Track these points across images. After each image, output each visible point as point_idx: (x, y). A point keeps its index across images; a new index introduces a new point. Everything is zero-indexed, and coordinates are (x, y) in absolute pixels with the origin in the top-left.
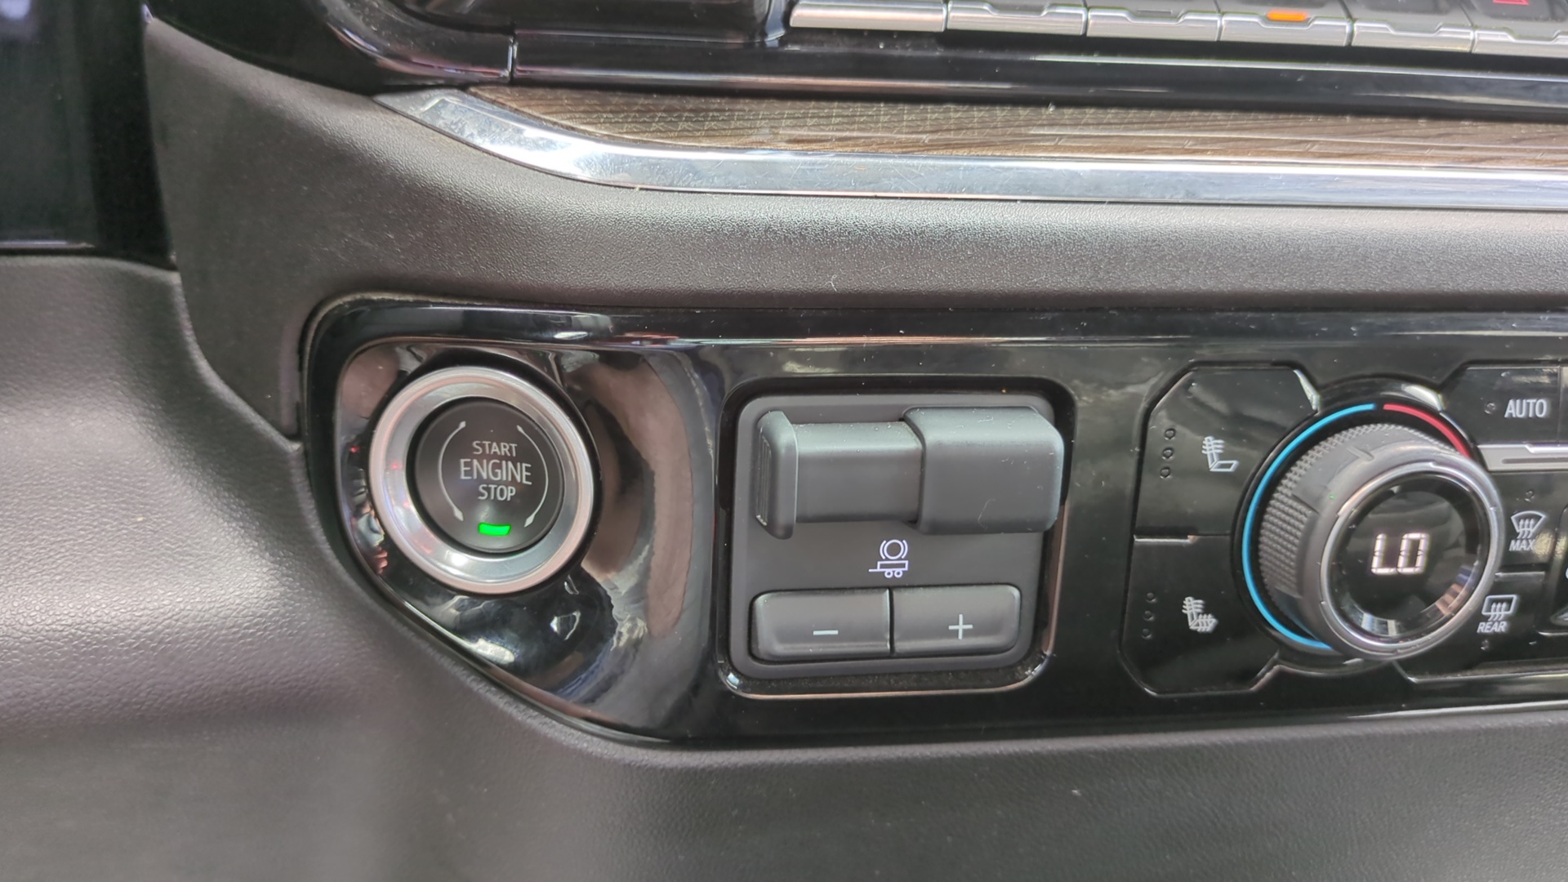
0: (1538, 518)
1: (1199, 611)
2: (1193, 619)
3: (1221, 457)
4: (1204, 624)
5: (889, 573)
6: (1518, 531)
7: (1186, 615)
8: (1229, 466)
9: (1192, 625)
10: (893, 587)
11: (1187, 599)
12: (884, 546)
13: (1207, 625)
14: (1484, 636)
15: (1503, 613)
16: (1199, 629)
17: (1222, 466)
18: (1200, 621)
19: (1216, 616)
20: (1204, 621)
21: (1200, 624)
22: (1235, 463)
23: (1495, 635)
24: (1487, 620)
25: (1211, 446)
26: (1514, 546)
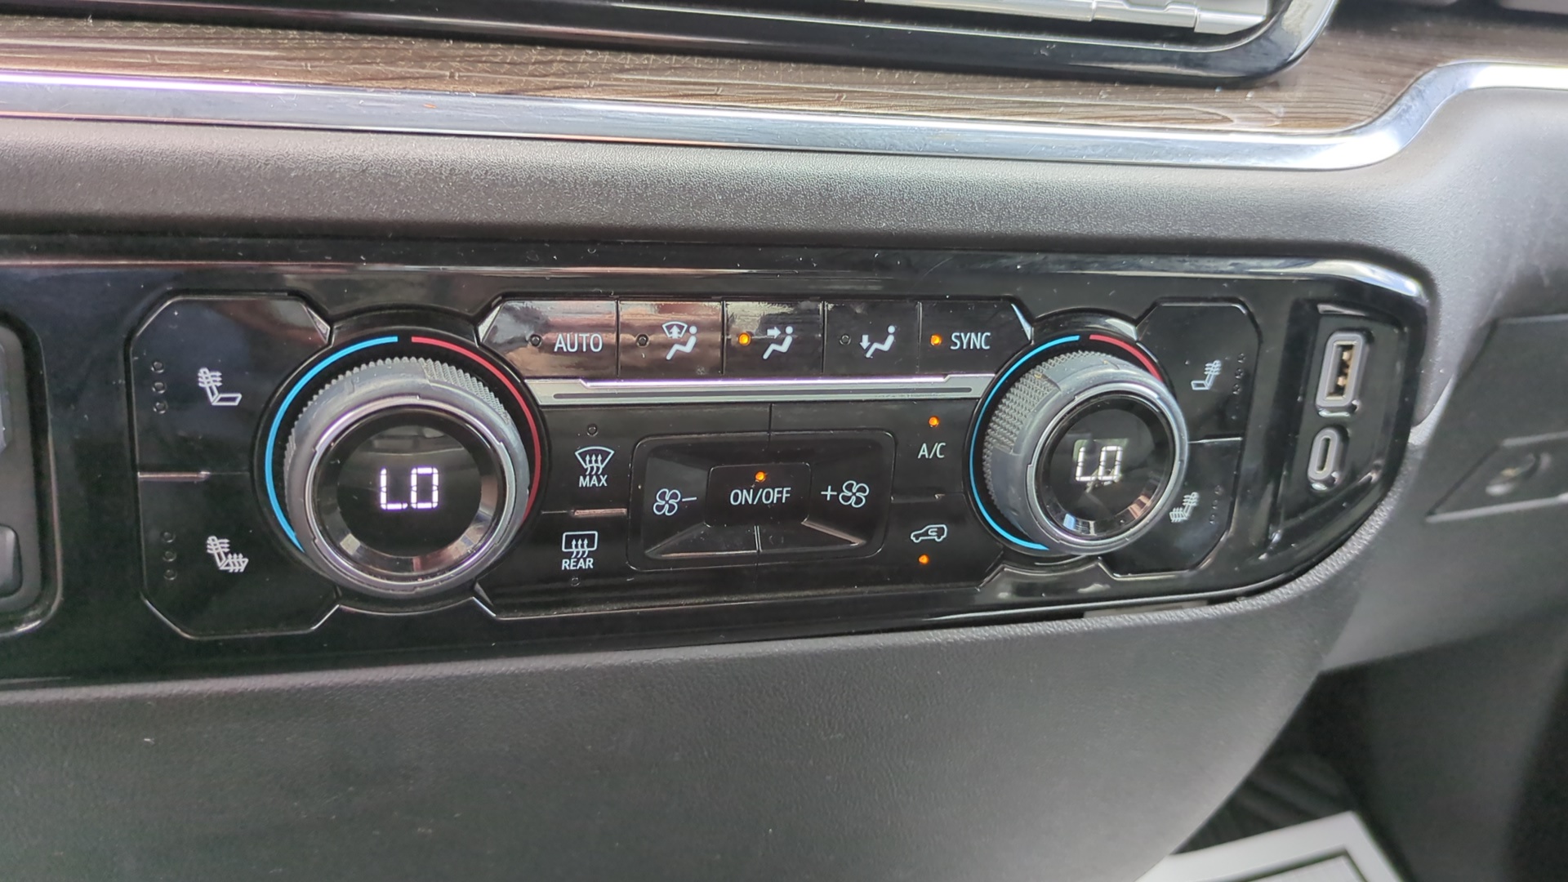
0: (605, 454)
1: (227, 550)
2: (221, 559)
4: (237, 563)
6: (585, 467)
7: (212, 556)
8: (234, 399)
9: (222, 566)
11: (210, 538)
13: (240, 565)
16: (231, 569)
17: (222, 400)
18: (230, 560)
19: (246, 555)
20: (235, 560)
21: (232, 564)
22: (239, 396)
23: (581, 573)
24: (569, 556)
25: (208, 379)
26: (583, 482)
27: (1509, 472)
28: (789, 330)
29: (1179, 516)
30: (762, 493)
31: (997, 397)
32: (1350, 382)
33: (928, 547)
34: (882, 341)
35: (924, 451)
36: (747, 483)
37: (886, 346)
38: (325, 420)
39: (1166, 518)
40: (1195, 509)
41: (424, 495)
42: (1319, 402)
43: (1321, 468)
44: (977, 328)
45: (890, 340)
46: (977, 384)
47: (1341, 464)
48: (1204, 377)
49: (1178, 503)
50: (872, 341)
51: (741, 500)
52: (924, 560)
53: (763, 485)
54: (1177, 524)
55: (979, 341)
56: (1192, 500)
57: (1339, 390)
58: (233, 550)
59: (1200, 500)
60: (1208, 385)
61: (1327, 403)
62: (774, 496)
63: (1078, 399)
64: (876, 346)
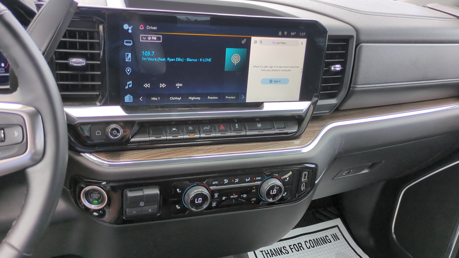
0: (217, 194)
3: (179, 191)
5: (142, 205)
6: (215, 195)
9: (177, 208)
10: (142, 207)
11: (176, 205)
12: (141, 203)
14: (213, 206)
15: (215, 204)
19: (180, 207)
22: (181, 191)
23: (214, 206)
24: (213, 205)
25: (178, 190)
26: (215, 197)
27: (346, 172)
28: (238, 179)
29: (284, 195)
30: (234, 196)
31: (262, 184)
32: (306, 177)
33: (253, 201)
34: (248, 179)
35: (253, 191)
36: (233, 195)
37: (249, 180)
38: (191, 195)
39: (283, 195)
40: (286, 194)
41: (200, 201)
42: (302, 180)
43: (303, 187)
44: (259, 177)
45: (249, 179)
46: (259, 183)
47: (305, 187)
48: (287, 179)
49: (284, 194)
50: (247, 179)
51: (232, 197)
52: (253, 202)
53: (234, 195)
54: (284, 196)
55: (259, 178)
56: (286, 193)
57: (305, 178)
58: (179, 206)
59: (287, 193)
60: (287, 180)
61: (303, 180)
62: (236, 196)
63: (271, 186)
64: (248, 180)
